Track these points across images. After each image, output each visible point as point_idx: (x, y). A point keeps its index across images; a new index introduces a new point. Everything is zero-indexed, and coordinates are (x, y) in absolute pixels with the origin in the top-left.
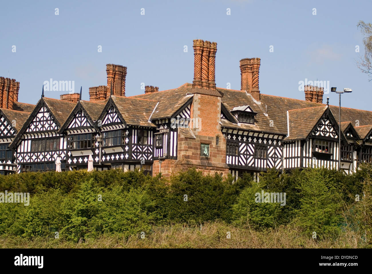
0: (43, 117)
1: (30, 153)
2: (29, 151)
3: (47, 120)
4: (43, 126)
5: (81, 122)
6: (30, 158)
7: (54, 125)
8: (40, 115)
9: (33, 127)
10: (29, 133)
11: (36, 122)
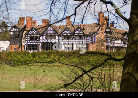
0: (50, 29)
1: (45, 39)
2: (44, 38)
3: (51, 31)
4: (50, 32)
5: (67, 32)
6: (45, 41)
7: (54, 32)
8: (49, 29)
9: (46, 32)
10: (45, 34)
11: (47, 31)
